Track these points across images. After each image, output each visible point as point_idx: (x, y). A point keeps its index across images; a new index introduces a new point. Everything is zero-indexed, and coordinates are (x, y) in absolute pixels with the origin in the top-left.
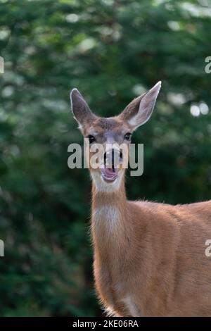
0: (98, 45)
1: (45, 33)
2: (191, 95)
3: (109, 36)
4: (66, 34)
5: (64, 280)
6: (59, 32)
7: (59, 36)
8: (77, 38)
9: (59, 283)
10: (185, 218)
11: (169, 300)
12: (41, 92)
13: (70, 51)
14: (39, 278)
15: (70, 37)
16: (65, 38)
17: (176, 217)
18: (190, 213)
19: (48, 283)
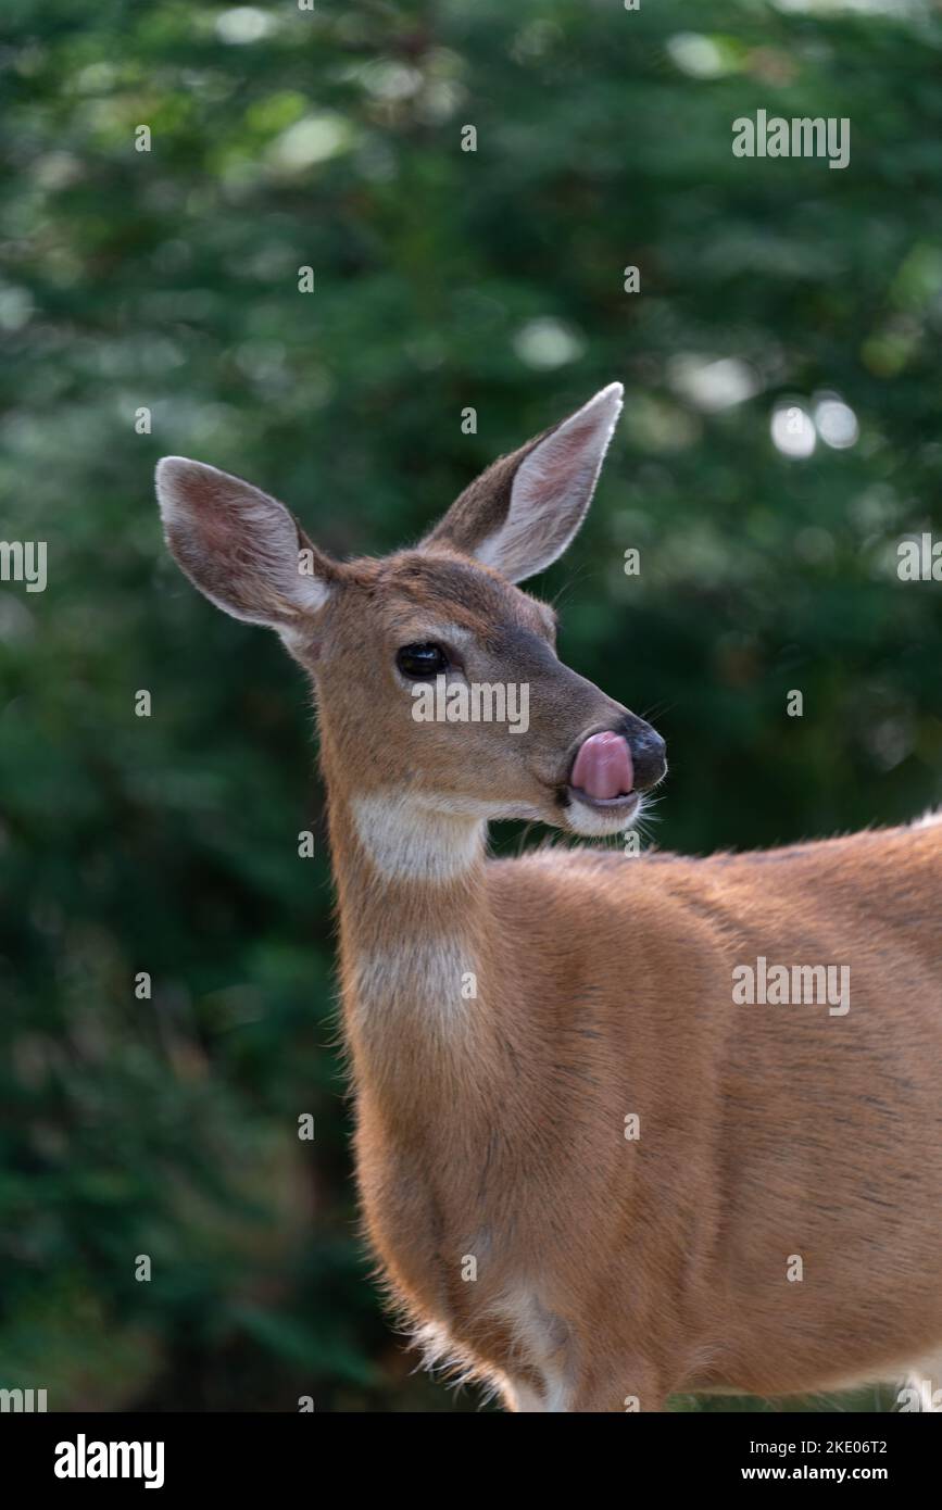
0: (361, 141)
1: (119, 89)
2: (779, 364)
3: (409, 103)
4: (219, 96)
5: (220, 1194)
6: (182, 90)
7: (185, 105)
8: (263, 116)
9: (193, 1207)
10: (752, 916)
11: (696, 1281)
12: (108, 358)
13: (236, 171)
14: (104, 1186)
15: (235, 109)
16: (215, 112)
17: (711, 909)
18: (771, 892)
19: (148, 1206)
